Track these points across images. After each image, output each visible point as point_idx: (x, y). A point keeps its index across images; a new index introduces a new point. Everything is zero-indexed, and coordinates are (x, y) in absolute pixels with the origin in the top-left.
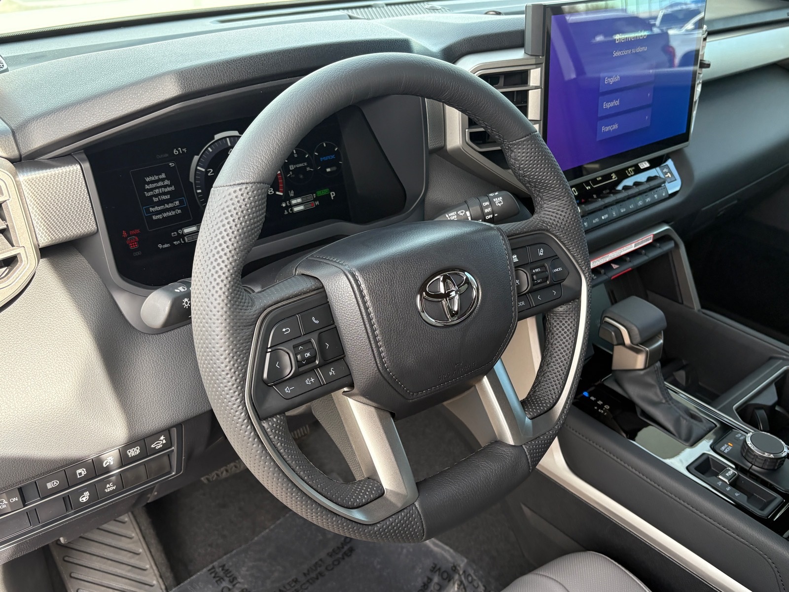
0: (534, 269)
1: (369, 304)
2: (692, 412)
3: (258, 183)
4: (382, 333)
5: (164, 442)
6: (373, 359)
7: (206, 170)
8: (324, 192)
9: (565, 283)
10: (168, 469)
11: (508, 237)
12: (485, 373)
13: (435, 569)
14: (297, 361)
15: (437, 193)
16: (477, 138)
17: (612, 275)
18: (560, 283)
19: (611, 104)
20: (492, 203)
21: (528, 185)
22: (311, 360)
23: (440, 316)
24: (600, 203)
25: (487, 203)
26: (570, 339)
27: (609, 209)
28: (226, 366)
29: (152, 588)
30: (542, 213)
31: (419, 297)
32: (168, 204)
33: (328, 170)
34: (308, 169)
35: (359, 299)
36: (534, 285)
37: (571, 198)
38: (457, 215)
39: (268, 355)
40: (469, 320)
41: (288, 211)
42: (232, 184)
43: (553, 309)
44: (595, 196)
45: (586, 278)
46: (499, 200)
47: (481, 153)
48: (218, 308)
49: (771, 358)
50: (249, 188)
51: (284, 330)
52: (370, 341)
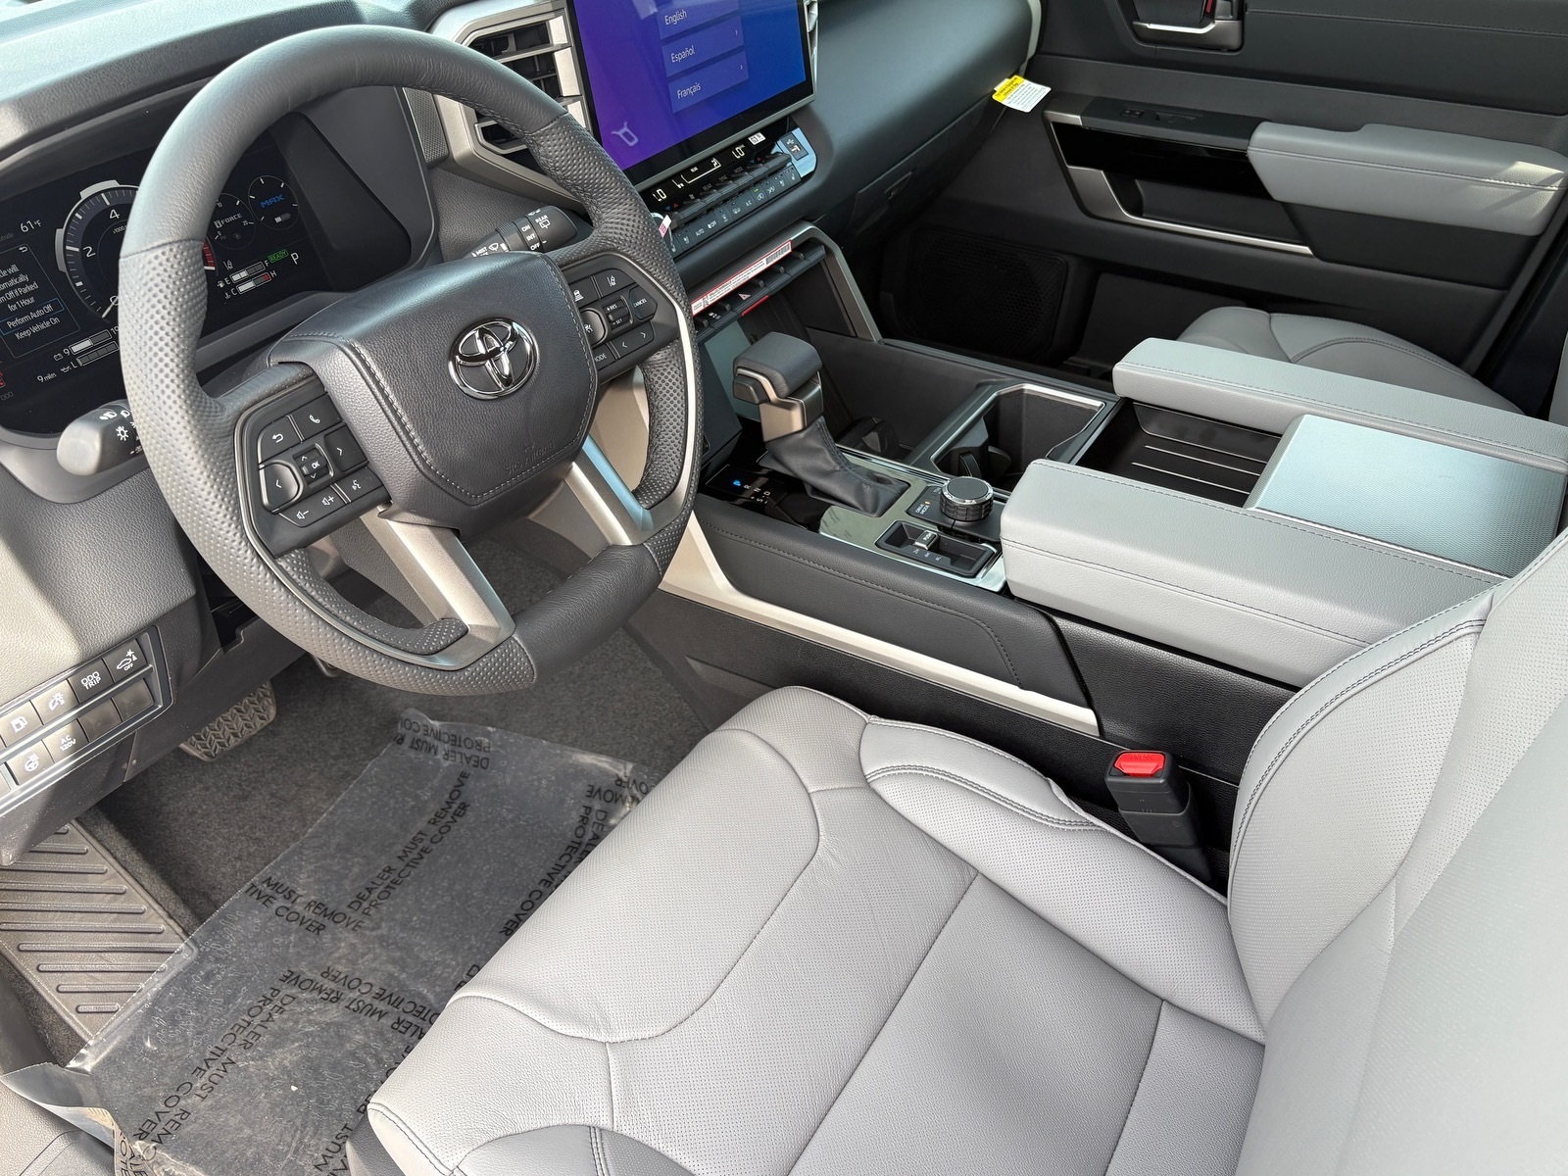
0: (609, 306)
1: (383, 382)
2: (878, 475)
3: (186, 240)
4: (411, 420)
5: (135, 658)
6: (408, 457)
7: (81, 250)
8: (281, 254)
9: (655, 319)
10: (150, 703)
11: (560, 267)
12: (573, 458)
13: (593, 792)
14: (304, 476)
15: (454, 228)
16: (495, 135)
17: (742, 309)
18: (649, 321)
19: (683, 55)
20: (534, 227)
21: (573, 190)
22: (323, 471)
23: (487, 384)
24: (699, 205)
25: (528, 227)
26: (678, 395)
27: (716, 211)
28: (209, 493)
29: (162, 935)
30: (603, 226)
31: (451, 364)
32: (34, 312)
33: (278, 220)
34: (245, 223)
35: (368, 378)
36: (612, 328)
37: (636, 199)
38: (488, 250)
39: (262, 472)
40: (529, 385)
41: (230, 293)
42: (149, 247)
43: (647, 358)
44: (692, 196)
45: (682, 308)
46: (543, 220)
47: (504, 156)
48: (177, 418)
49: (979, 385)
50: (175, 250)
51: (275, 437)
52: (397, 433)
